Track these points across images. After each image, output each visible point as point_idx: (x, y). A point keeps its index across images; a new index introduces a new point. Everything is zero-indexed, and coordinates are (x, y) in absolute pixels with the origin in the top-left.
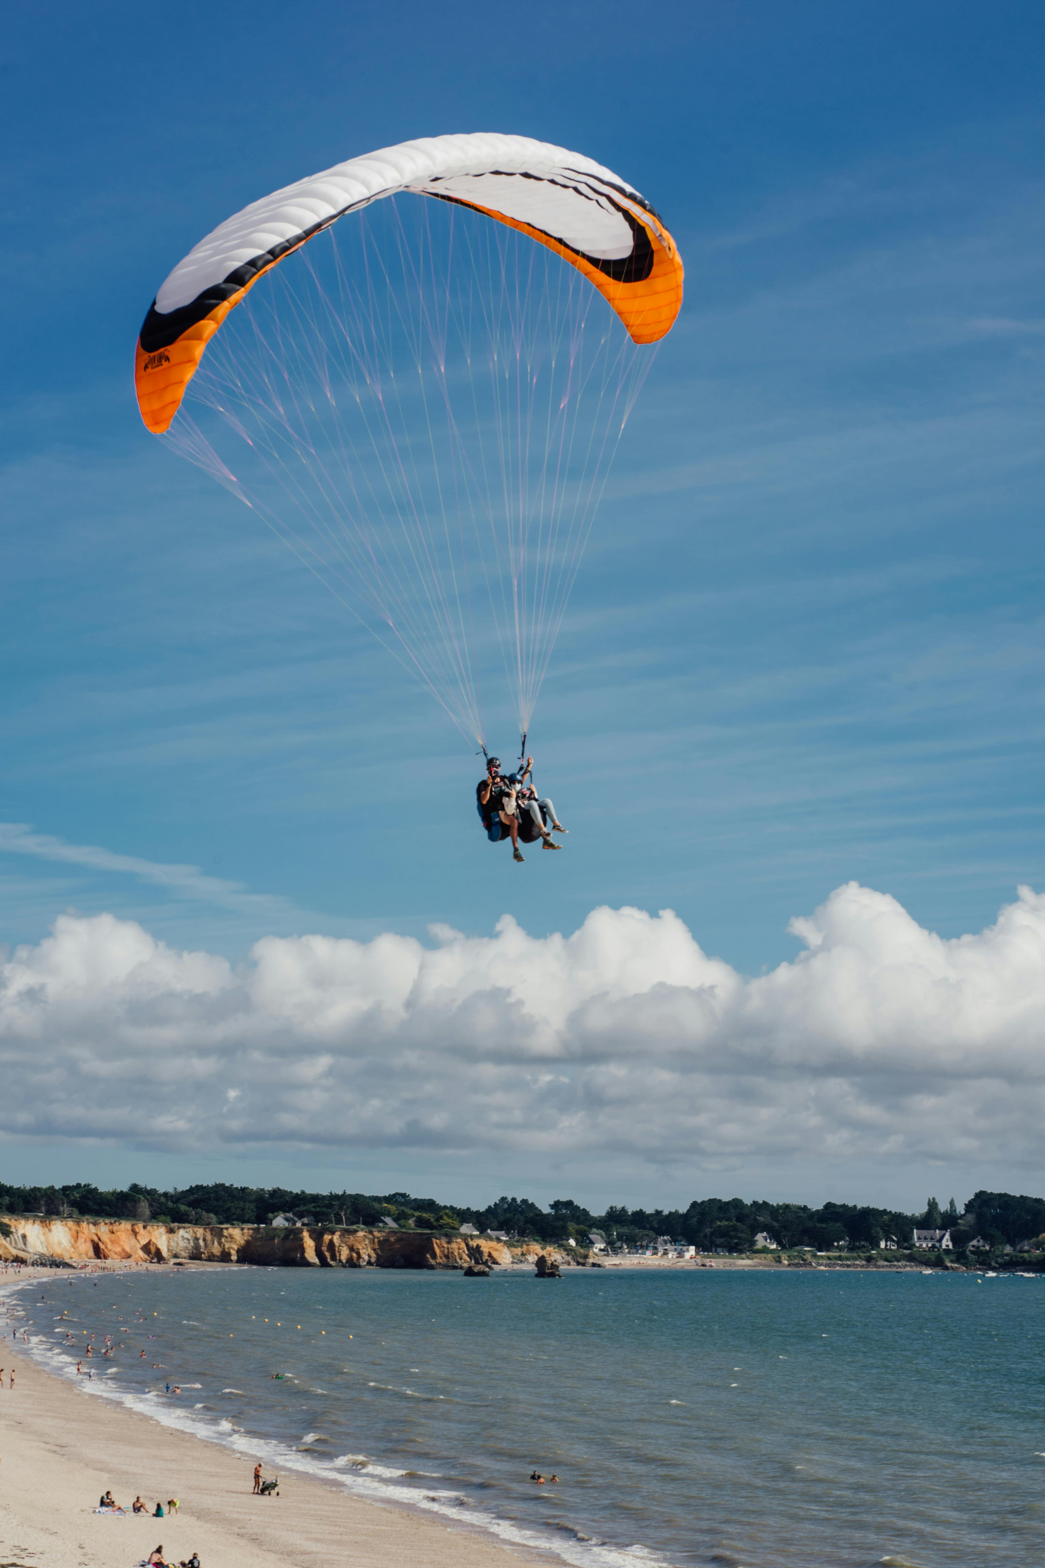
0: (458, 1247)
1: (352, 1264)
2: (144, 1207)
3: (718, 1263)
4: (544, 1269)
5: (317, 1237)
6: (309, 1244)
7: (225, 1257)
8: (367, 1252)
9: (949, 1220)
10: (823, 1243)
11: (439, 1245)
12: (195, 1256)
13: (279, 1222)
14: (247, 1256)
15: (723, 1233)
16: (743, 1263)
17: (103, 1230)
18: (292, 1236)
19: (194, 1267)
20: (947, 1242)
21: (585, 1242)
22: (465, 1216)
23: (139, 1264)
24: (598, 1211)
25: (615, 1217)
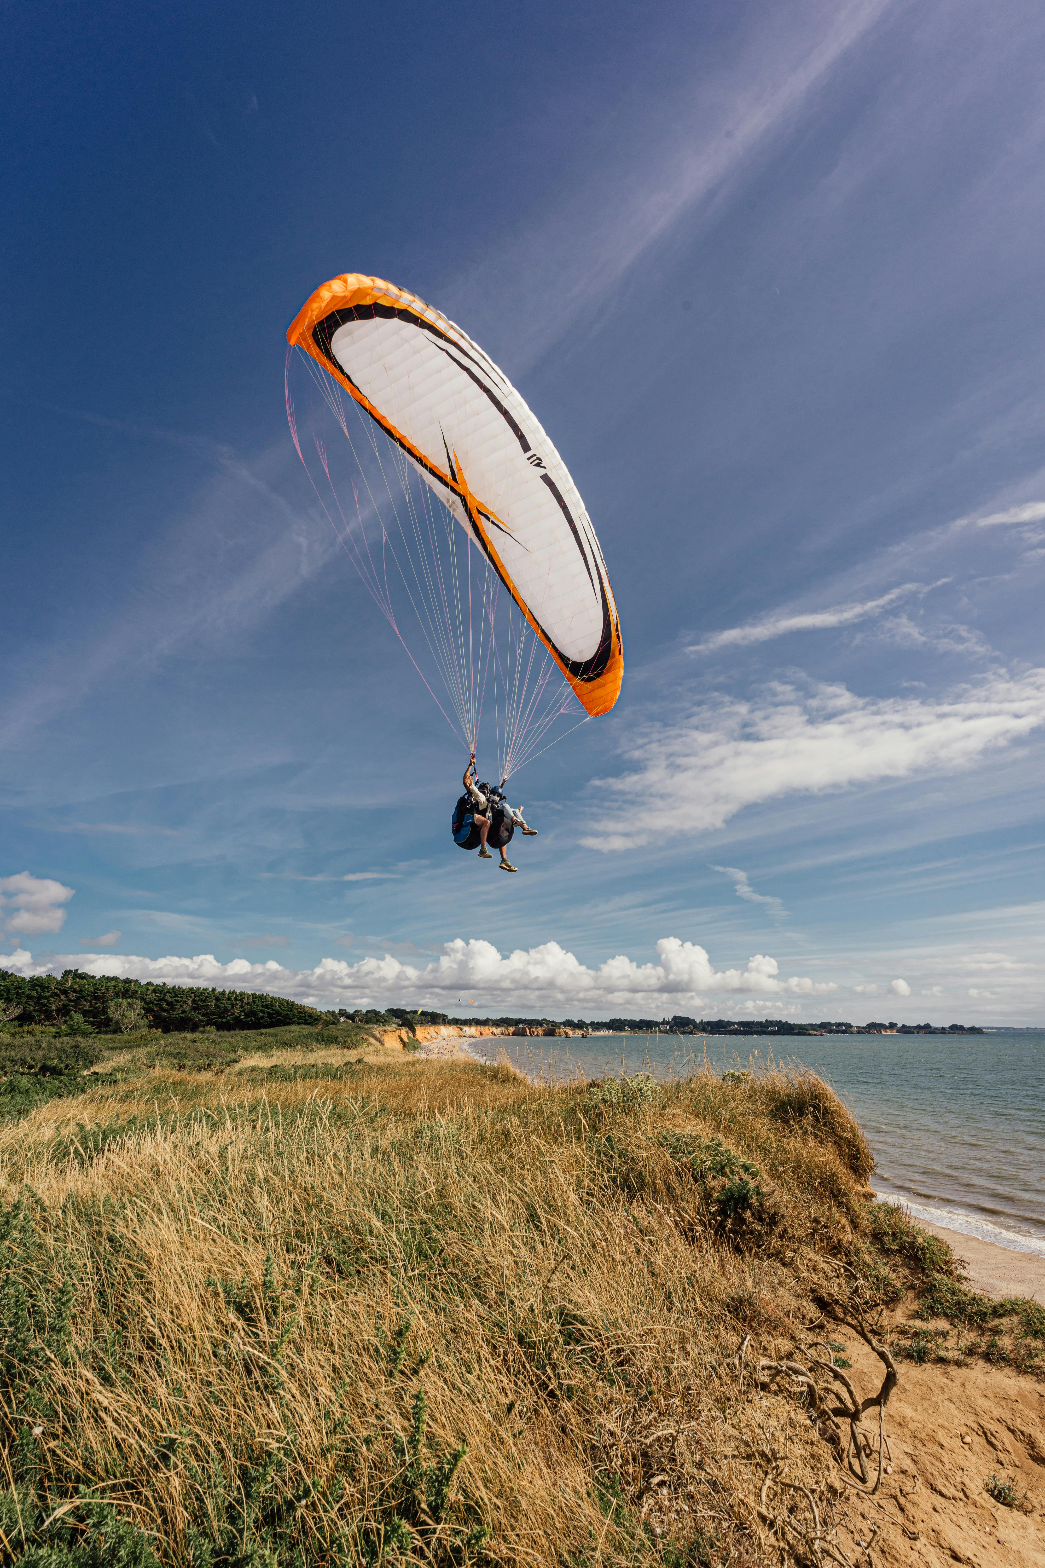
0: (562, 1031)
1: (538, 1035)
2: (490, 1023)
3: (617, 1034)
4: (583, 1036)
5: (530, 1029)
6: (528, 1031)
7: (509, 1034)
8: (541, 1033)
9: (668, 1023)
10: (640, 1028)
11: (557, 1030)
12: (502, 1034)
13: (521, 1026)
14: (514, 1034)
15: (618, 1026)
16: (623, 1033)
17: (482, 1028)
18: (524, 1029)
19: (502, 1037)
20: (668, 1028)
21: (587, 1028)
22: (561, 1023)
23: (491, 1037)
24: (588, 1022)
25: (592, 1024)
